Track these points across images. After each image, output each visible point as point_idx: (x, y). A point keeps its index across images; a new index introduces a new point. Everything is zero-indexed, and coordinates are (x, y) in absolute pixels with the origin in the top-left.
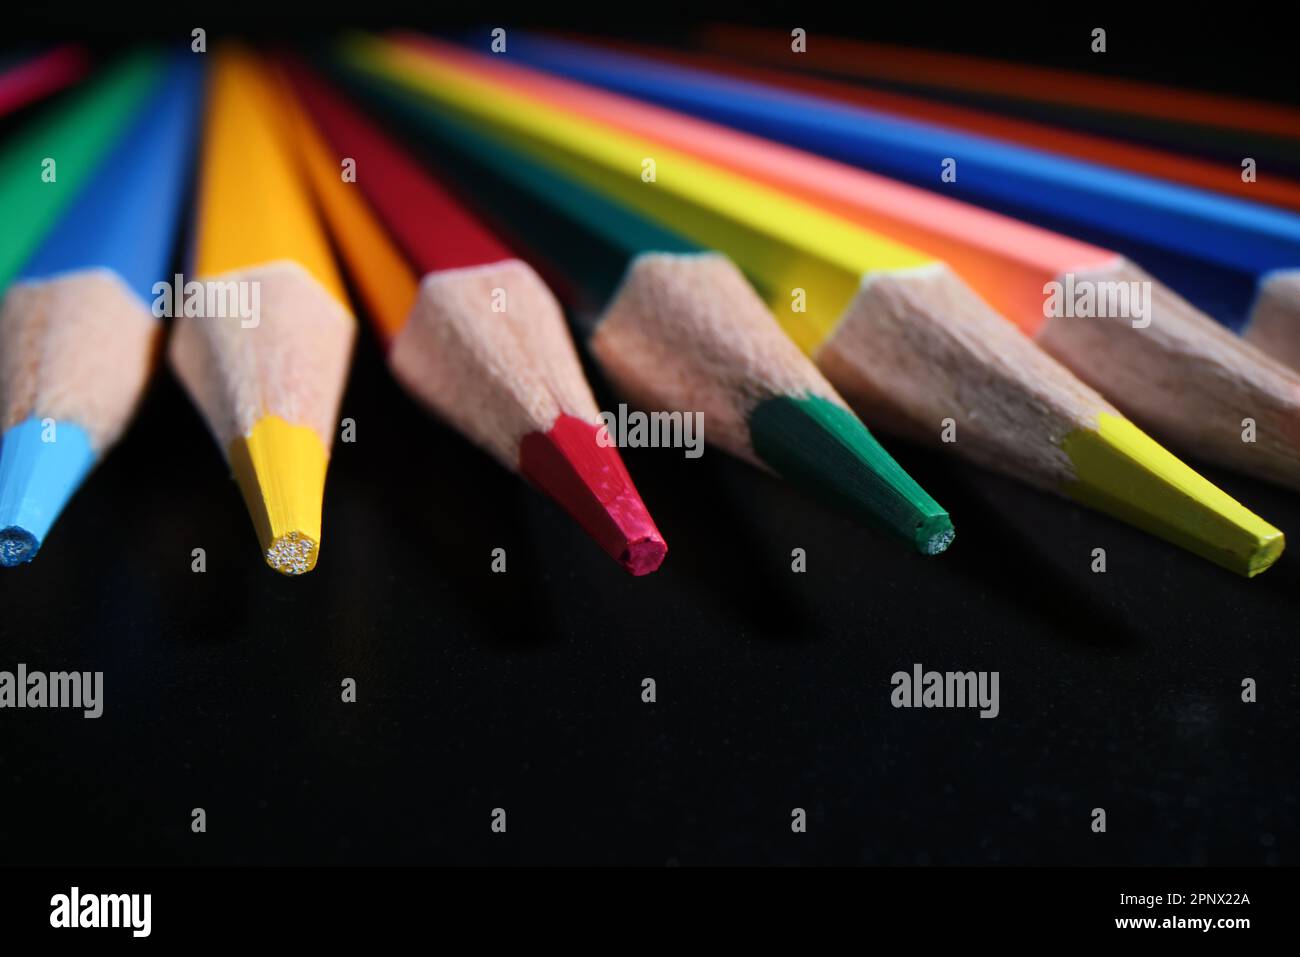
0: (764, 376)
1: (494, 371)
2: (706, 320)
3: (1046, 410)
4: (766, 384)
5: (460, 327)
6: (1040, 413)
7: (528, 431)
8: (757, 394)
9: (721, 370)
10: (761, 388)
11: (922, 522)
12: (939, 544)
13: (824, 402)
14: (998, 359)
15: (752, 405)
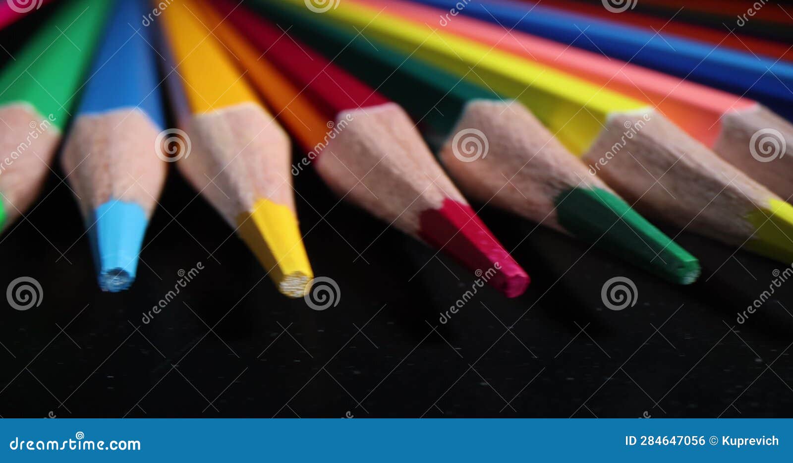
0: (564, 175)
1: (396, 171)
2: (520, 141)
3: (734, 196)
4: (566, 181)
5: (368, 144)
6: (730, 198)
7: (425, 209)
8: (560, 187)
9: (533, 172)
10: (562, 183)
11: (682, 265)
12: (690, 278)
13: (603, 191)
14: (700, 166)
15: (557, 193)
